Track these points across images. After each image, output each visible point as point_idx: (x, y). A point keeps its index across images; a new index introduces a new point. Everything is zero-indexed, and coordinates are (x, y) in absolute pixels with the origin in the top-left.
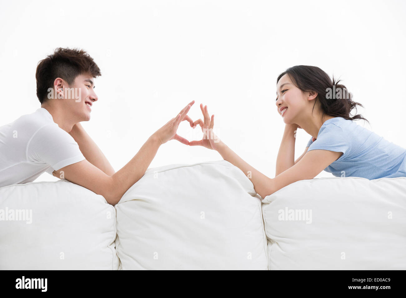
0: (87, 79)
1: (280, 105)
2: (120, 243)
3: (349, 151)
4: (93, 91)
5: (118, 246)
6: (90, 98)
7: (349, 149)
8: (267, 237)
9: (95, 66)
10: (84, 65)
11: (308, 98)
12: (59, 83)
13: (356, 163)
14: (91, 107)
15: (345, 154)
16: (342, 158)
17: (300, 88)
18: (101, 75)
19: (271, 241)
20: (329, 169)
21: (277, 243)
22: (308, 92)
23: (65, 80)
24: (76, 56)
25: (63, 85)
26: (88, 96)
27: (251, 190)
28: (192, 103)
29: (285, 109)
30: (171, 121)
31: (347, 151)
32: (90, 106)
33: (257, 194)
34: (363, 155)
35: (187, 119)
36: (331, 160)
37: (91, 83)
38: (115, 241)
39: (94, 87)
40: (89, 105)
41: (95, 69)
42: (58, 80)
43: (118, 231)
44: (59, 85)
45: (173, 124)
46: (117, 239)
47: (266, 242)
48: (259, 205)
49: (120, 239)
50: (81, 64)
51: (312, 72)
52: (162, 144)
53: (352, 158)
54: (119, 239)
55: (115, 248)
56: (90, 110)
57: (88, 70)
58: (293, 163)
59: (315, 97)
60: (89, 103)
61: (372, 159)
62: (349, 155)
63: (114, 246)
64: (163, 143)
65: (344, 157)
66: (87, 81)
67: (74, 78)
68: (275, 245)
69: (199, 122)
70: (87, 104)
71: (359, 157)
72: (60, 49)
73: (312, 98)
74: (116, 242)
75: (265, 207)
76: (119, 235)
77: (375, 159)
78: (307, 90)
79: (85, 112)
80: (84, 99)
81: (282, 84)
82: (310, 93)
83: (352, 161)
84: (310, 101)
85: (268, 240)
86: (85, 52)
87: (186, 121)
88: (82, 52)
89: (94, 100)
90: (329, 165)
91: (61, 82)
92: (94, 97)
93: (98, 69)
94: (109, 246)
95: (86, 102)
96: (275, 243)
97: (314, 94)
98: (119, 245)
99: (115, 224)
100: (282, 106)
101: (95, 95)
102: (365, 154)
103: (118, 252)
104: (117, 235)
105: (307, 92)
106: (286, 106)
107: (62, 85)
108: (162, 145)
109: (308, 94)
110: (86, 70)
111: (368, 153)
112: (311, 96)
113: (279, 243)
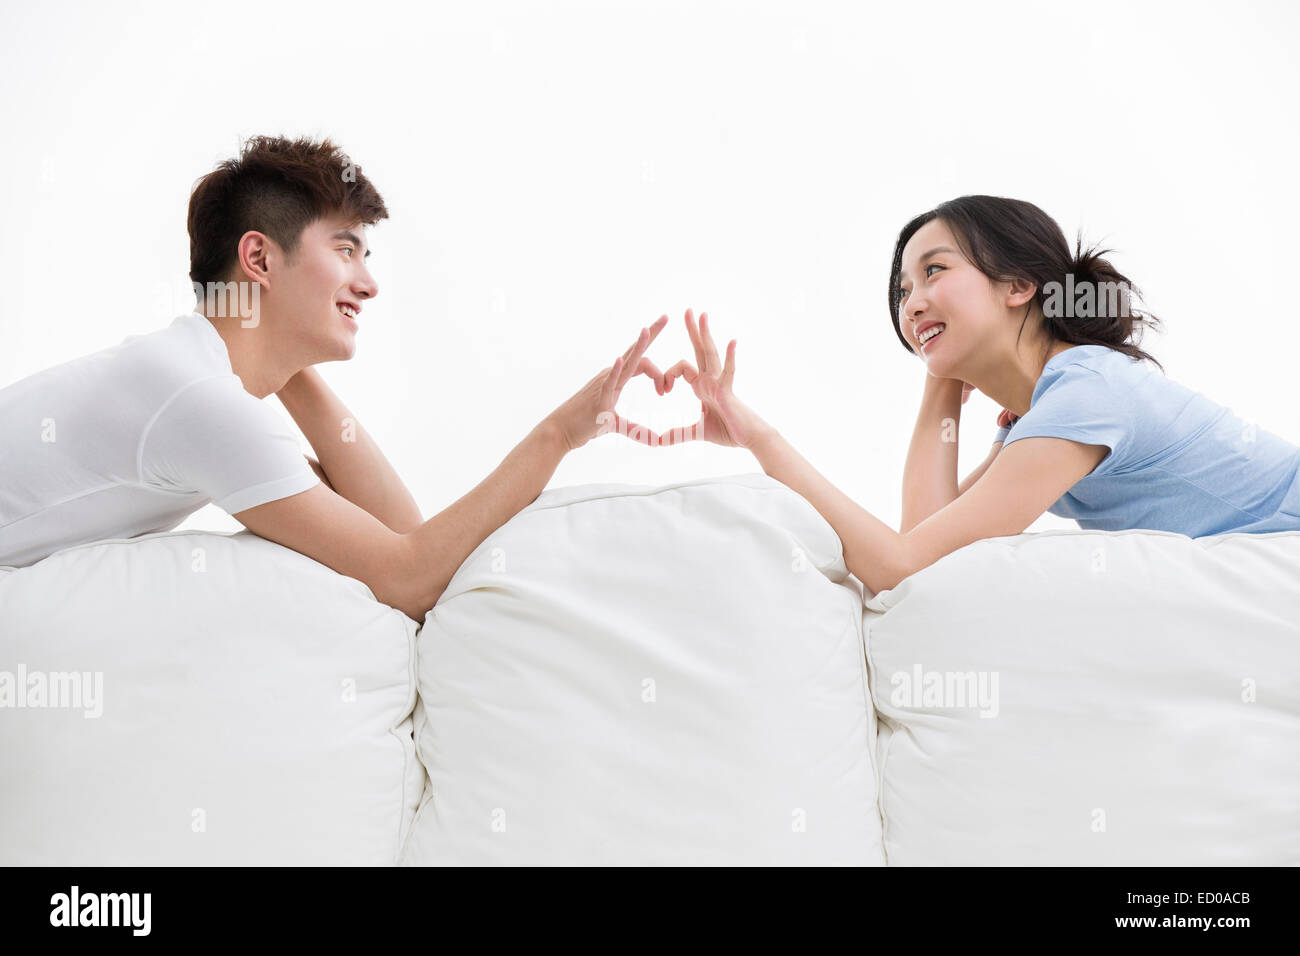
0: (341, 231)
1: (918, 313)
2: (427, 719)
3: (1128, 443)
4: (360, 266)
5: (422, 731)
6: (353, 290)
7: (1127, 438)
8: (876, 711)
9: (363, 192)
10: (329, 189)
11: (1008, 299)
12: (253, 246)
13: (1149, 485)
14: (358, 319)
15: (1116, 451)
16: (1107, 468)
17: (982, 268)
18: (386, 217)
19: (888, 723)
20: (1066, 505)
21: (908, 731)
22: (1008, 281)
23: (272, 236)
24: (305, 162)
25: (266, 253)
26: (345, 285)
27: (835, 559)
28: (661, 324)
29: (936, 330)
30: (598, 380)
31: (1121, 445)
32: (354, 312)
33: (851, 576)
34: (1170, 459)
35: (646, 369)
36: (1072, 472)
37: (356, 241)
38: (411, 715)
39: (368, 253)
40: (350, 310)
41: (364, 200)
42: (251, 237)
43: (420, 683)
44: (256, 254)
45: (601, 390)
46: (419, 706)
47: (873, 725)
48: (854, 614)
49: (426, 706)
50: (320, 189)
51: (1018, 219)
52: (571, 448)
53: (1140, 468)
54: (423, 707)
55: (412, 735)
56: (353, 328)
57: (341, 203)
58: (956, 492)
59: (1030, 297)
60: (350, 305)
61: (1196, 471)
62: (1128, 457)
63: (408, 728)
64: (574, 448)
65: (1114, 462)
66: (339, 237)
67: (299, 231)
68: (900, 737)
69: (683, 370)
70: (345, 310)
71: (1159, 464)
72: (262, 141)
73: (1020, 299)
74: (415, 717)
75: (872, 621)
76: (424, 695)
77: (1207, 473)
78: (1006, 277)
79: (338, 334)
80: (333, 294)
81: (927, 250)
82: (1014, 286)
83: (1138, 480)
84: (1012, 309)
85: (881, 720)
86: (335, 148)
87: (643, 376)
88: (327, 149)
89: (365, 295)
90: (1065, 492)
91: (260, 243)
92: (364, 287)
93: (377, 198)
94: (393, 730)
95: (340, 304)
96: (900, 728)
97: (1025, 287)
98: (424, 726)
99: (411, 664)
100: (928, 318)
101: (367, 280)
102: (1175, 456)
103: (421, 749)
104: (418, 696)
105: (1001, 281)
106: (941, 320)
107: (263, 253)
108: (572, 451)
109: (1007, 288)
110: (336, 205)
111: (1186, 453)
112: (1018, 294)
113: (915, 730)
